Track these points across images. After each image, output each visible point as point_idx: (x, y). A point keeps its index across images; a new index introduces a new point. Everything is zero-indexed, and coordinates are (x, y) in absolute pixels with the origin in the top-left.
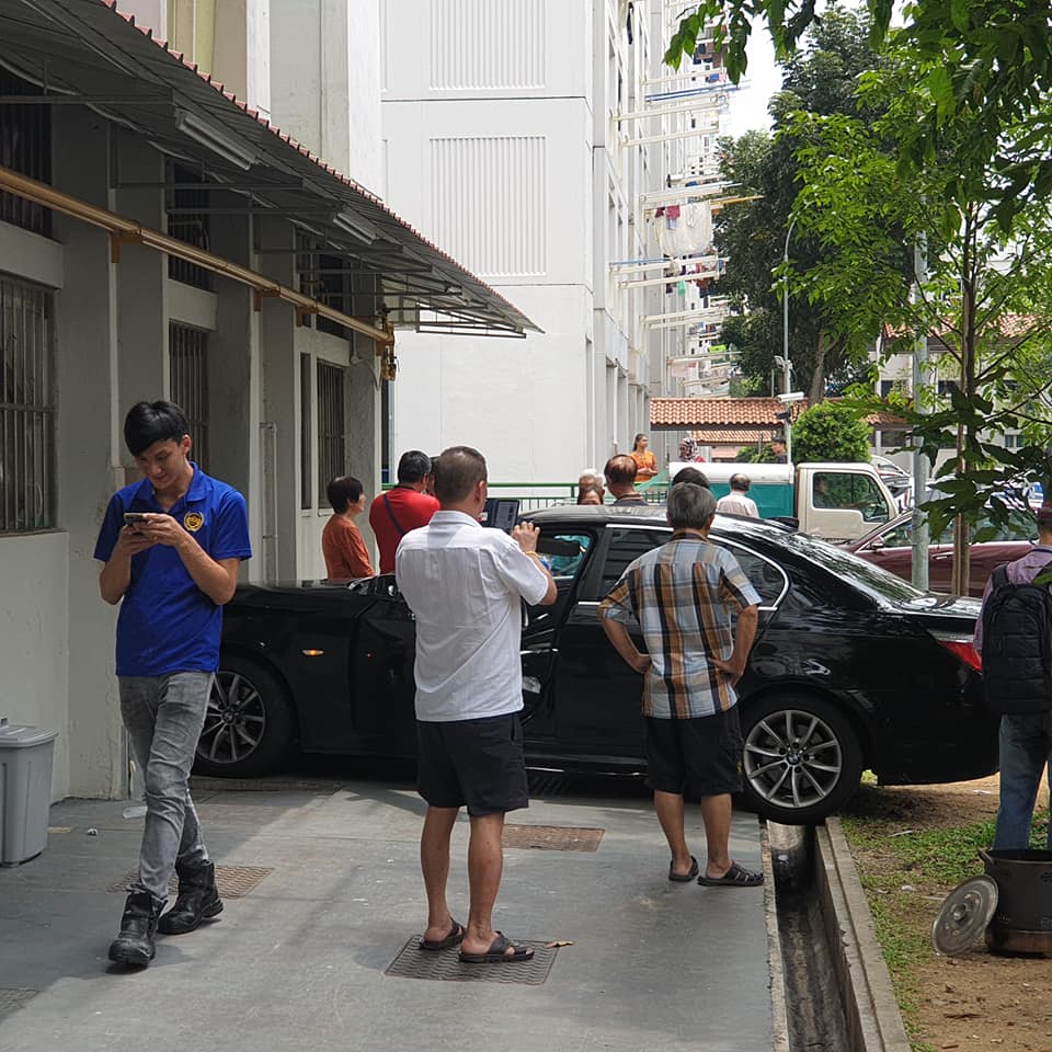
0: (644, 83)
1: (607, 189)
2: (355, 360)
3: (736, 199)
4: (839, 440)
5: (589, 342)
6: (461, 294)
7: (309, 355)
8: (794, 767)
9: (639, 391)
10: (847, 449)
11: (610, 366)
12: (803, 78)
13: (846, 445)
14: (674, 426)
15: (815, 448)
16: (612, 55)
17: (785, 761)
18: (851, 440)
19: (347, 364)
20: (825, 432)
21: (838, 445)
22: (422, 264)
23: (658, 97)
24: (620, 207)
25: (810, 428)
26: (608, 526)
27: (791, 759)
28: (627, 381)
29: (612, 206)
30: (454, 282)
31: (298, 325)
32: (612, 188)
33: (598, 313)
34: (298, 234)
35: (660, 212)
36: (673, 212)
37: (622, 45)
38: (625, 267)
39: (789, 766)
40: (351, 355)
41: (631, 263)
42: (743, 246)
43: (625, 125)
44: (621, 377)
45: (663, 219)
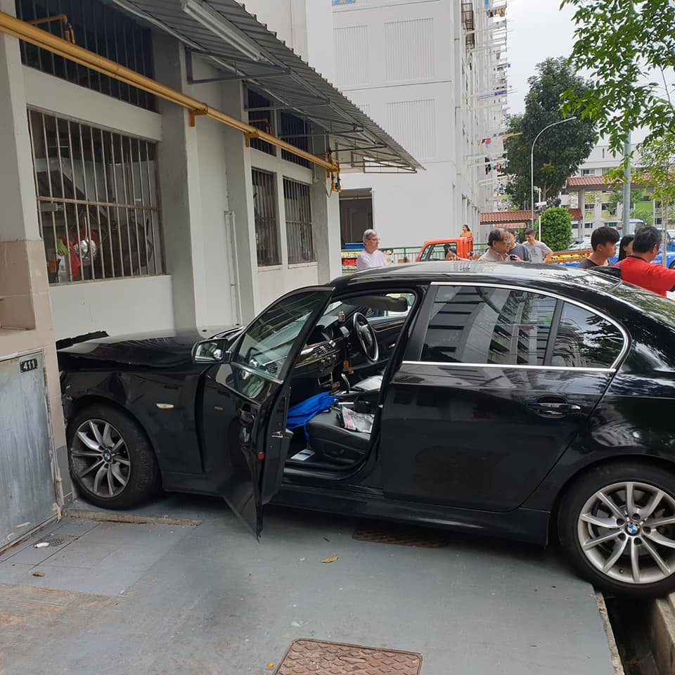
0: (477, 91)
1: (462, 125)
2: (316, 180)
3: (512, 135)
4: (560, 222)
5: (454, 186)
6: (362, 131)
7: (276, 173)
8: (633, 538)
9: (476, 209)
10: (563, 226)
11: (464, 198)
12: (538, 88)
13: (563, 224)
14: (489, 223)
15: (550, 226)
16: (463, 72)
17: (623, 531)
18: (564, 222)
19: (312, 183)
20: (554, 219)
21: (559, 224)
22: (324, 99)
23: (482, 97)
24: (468, 135)
25: (548, 218)
26: (432, 283)
27: (630, 530)
28: (471, 205)
29: (464, 133)
30: (359, 124)
31: (247, 146)
32: (464, 126)
33: (459, 176)
34: (244, 86)
35: (483, 141)
36: (489, 141)
37: (467, 70)
38: (470, 158)
39: (627, 536)
40: (313, 177)
41: (472, 155)
42: (515, 154)
43: (469, 100)
44: (468, 203)
45: (484, 143)
